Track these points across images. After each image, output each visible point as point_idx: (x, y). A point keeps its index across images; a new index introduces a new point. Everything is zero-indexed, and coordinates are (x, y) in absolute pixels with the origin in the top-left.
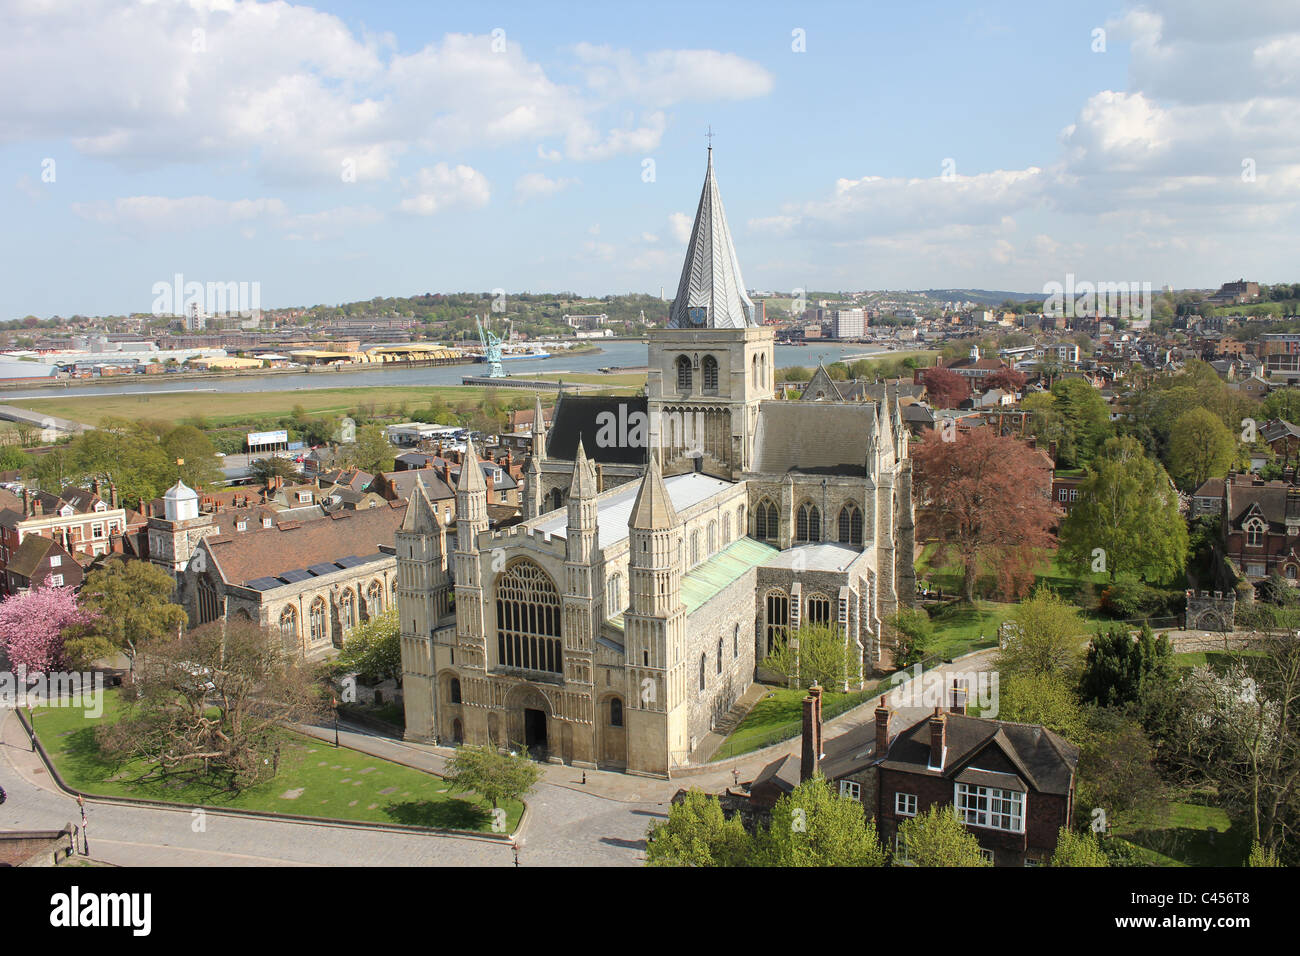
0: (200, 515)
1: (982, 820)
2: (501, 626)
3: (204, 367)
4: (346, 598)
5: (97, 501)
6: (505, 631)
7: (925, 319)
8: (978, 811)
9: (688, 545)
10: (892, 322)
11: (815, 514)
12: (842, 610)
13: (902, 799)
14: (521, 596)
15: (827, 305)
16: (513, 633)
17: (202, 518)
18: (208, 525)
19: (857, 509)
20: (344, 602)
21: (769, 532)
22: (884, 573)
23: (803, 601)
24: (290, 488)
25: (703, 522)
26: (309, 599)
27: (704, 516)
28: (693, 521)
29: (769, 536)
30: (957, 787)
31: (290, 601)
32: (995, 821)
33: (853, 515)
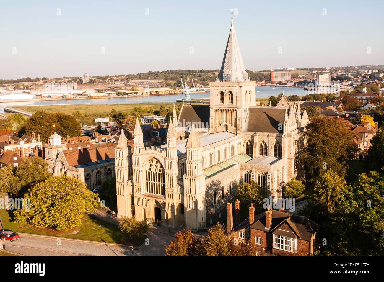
0: (62, 144)
1: (282, 247)
2: (147, 180)
3: (87, 96)
4: (109, 172)
5: (32, 139)
6: (148, 181)
7: (355, 77)
8: (281, 244)
9: (216, 155)
10: (340, 79)
11: (266, 146)
12: (269, 179)
13: (257, 239)
14: (153, 169)
15: (317, 72)
16: (151, 182)
17: (63, 144)
18: (64, 147)
19: (280, 145)
20: (108, 173)
21: (250, 152)
22: (289, 167)
23: (256, 176)
24: (100, 136)
25: (223, 147)
26: (96, 171)
27: (223, 145)
28: (218, 147)
29: (250, 154)
30: (274, 235)
31: (89, 172)
32: (286, 248)
33: (279, 147)
